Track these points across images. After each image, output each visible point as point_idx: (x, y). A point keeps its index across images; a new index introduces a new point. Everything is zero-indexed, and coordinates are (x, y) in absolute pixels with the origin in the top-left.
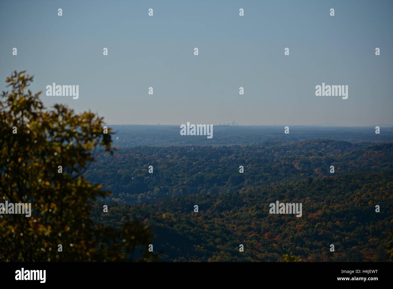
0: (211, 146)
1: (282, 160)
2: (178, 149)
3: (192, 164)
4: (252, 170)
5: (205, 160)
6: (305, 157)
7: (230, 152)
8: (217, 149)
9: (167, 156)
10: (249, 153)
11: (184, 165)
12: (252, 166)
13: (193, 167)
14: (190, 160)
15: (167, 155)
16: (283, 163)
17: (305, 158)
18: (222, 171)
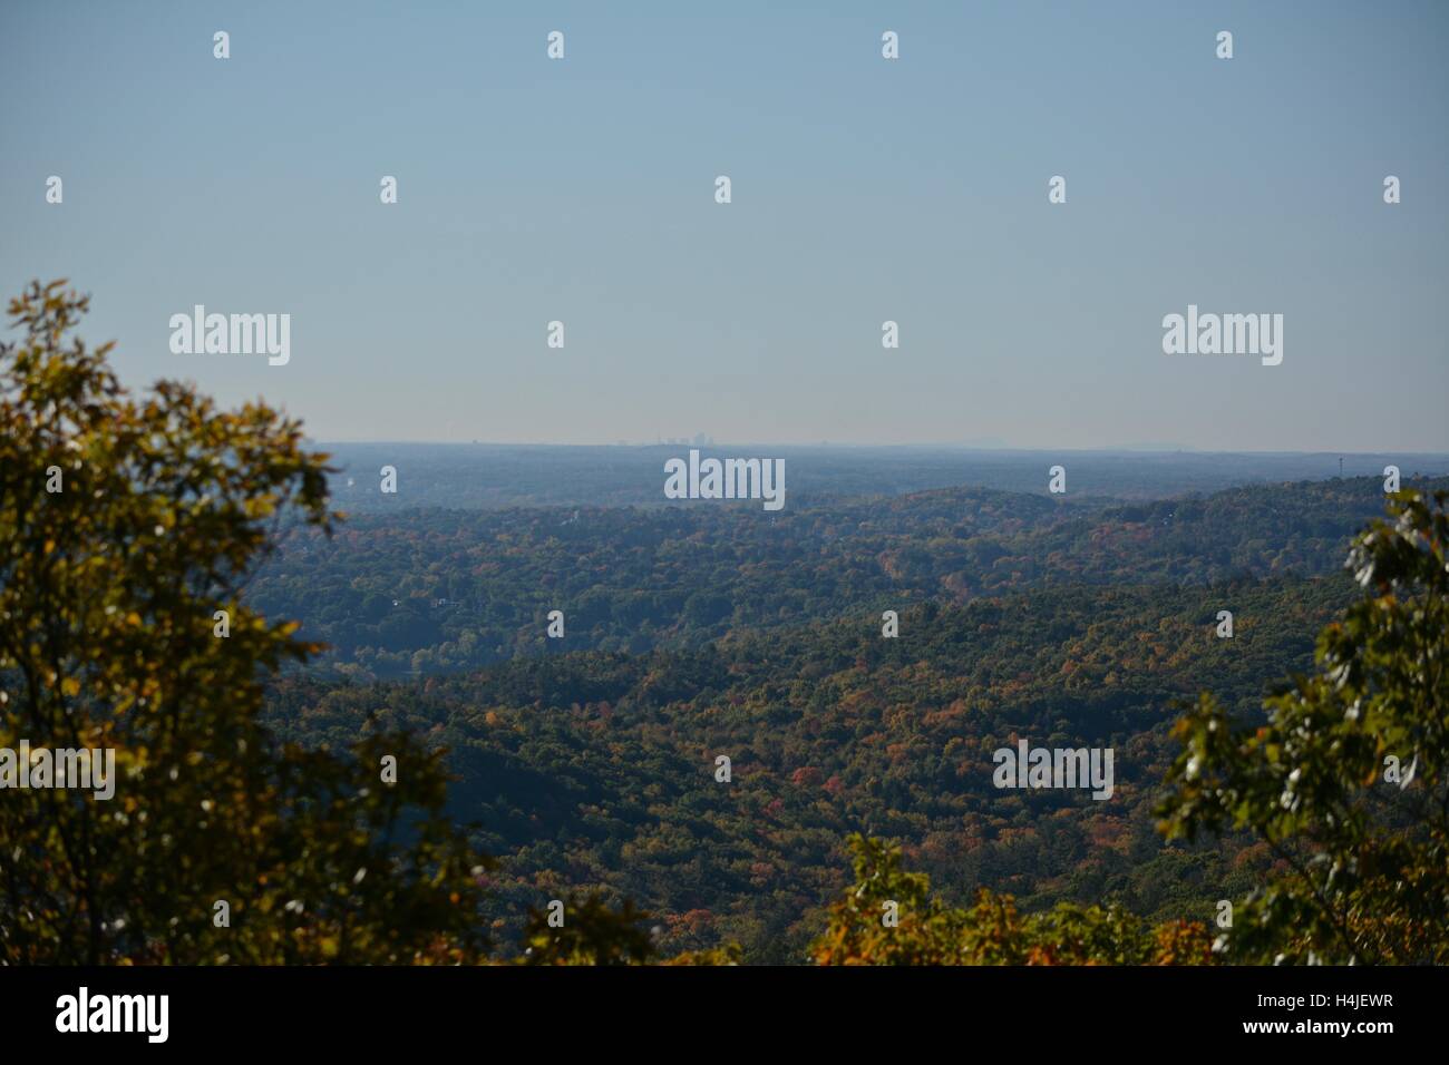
0: (632, 507)
1: (844, 548)
2: (531, 514)
3: (574, 560)
4: (756, 580)
5: (613, 551)
6: (916, 541)
7: (689, 528)
8: (649, 515)
9: (498, 538)
10: (744, 529)
11: (549, 562)
12: (755, 568)
13: (578, 570)
14: (568, 548)
15: (501, 533)
16: (848, 558)
17: (914, 545)
18: (666, 583)
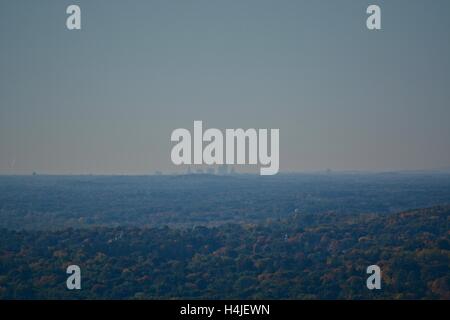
0: (167, 227)
1: (346, 259)
2: (83, 234)
3: (120, 272)
4: (272, 287)
5: (152, 264)
6: (406, 252)
7: (215, 244)
8: (182, 234)
9: (55, 254)
10: (262, 244)
11: (98, 274)
12: (271, 277)
13: (122, 281)
14: (115, 262)
15: (56, 250)
16: (349, 267)
17: (405, 255)
18: (197, 290)
